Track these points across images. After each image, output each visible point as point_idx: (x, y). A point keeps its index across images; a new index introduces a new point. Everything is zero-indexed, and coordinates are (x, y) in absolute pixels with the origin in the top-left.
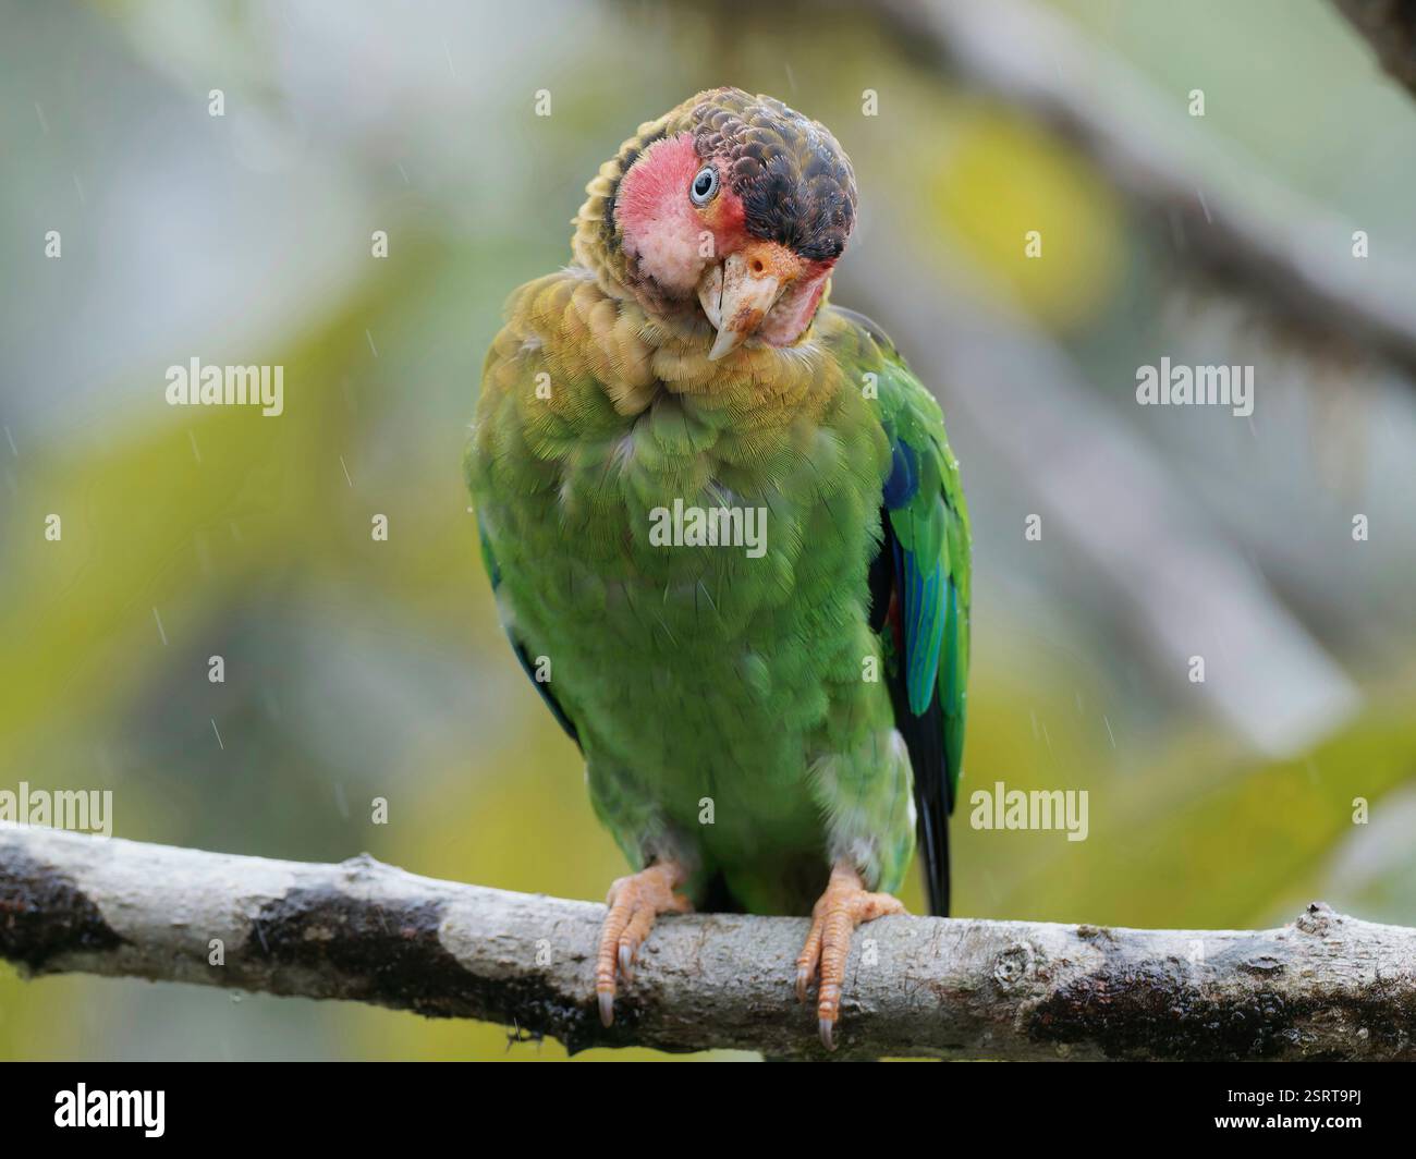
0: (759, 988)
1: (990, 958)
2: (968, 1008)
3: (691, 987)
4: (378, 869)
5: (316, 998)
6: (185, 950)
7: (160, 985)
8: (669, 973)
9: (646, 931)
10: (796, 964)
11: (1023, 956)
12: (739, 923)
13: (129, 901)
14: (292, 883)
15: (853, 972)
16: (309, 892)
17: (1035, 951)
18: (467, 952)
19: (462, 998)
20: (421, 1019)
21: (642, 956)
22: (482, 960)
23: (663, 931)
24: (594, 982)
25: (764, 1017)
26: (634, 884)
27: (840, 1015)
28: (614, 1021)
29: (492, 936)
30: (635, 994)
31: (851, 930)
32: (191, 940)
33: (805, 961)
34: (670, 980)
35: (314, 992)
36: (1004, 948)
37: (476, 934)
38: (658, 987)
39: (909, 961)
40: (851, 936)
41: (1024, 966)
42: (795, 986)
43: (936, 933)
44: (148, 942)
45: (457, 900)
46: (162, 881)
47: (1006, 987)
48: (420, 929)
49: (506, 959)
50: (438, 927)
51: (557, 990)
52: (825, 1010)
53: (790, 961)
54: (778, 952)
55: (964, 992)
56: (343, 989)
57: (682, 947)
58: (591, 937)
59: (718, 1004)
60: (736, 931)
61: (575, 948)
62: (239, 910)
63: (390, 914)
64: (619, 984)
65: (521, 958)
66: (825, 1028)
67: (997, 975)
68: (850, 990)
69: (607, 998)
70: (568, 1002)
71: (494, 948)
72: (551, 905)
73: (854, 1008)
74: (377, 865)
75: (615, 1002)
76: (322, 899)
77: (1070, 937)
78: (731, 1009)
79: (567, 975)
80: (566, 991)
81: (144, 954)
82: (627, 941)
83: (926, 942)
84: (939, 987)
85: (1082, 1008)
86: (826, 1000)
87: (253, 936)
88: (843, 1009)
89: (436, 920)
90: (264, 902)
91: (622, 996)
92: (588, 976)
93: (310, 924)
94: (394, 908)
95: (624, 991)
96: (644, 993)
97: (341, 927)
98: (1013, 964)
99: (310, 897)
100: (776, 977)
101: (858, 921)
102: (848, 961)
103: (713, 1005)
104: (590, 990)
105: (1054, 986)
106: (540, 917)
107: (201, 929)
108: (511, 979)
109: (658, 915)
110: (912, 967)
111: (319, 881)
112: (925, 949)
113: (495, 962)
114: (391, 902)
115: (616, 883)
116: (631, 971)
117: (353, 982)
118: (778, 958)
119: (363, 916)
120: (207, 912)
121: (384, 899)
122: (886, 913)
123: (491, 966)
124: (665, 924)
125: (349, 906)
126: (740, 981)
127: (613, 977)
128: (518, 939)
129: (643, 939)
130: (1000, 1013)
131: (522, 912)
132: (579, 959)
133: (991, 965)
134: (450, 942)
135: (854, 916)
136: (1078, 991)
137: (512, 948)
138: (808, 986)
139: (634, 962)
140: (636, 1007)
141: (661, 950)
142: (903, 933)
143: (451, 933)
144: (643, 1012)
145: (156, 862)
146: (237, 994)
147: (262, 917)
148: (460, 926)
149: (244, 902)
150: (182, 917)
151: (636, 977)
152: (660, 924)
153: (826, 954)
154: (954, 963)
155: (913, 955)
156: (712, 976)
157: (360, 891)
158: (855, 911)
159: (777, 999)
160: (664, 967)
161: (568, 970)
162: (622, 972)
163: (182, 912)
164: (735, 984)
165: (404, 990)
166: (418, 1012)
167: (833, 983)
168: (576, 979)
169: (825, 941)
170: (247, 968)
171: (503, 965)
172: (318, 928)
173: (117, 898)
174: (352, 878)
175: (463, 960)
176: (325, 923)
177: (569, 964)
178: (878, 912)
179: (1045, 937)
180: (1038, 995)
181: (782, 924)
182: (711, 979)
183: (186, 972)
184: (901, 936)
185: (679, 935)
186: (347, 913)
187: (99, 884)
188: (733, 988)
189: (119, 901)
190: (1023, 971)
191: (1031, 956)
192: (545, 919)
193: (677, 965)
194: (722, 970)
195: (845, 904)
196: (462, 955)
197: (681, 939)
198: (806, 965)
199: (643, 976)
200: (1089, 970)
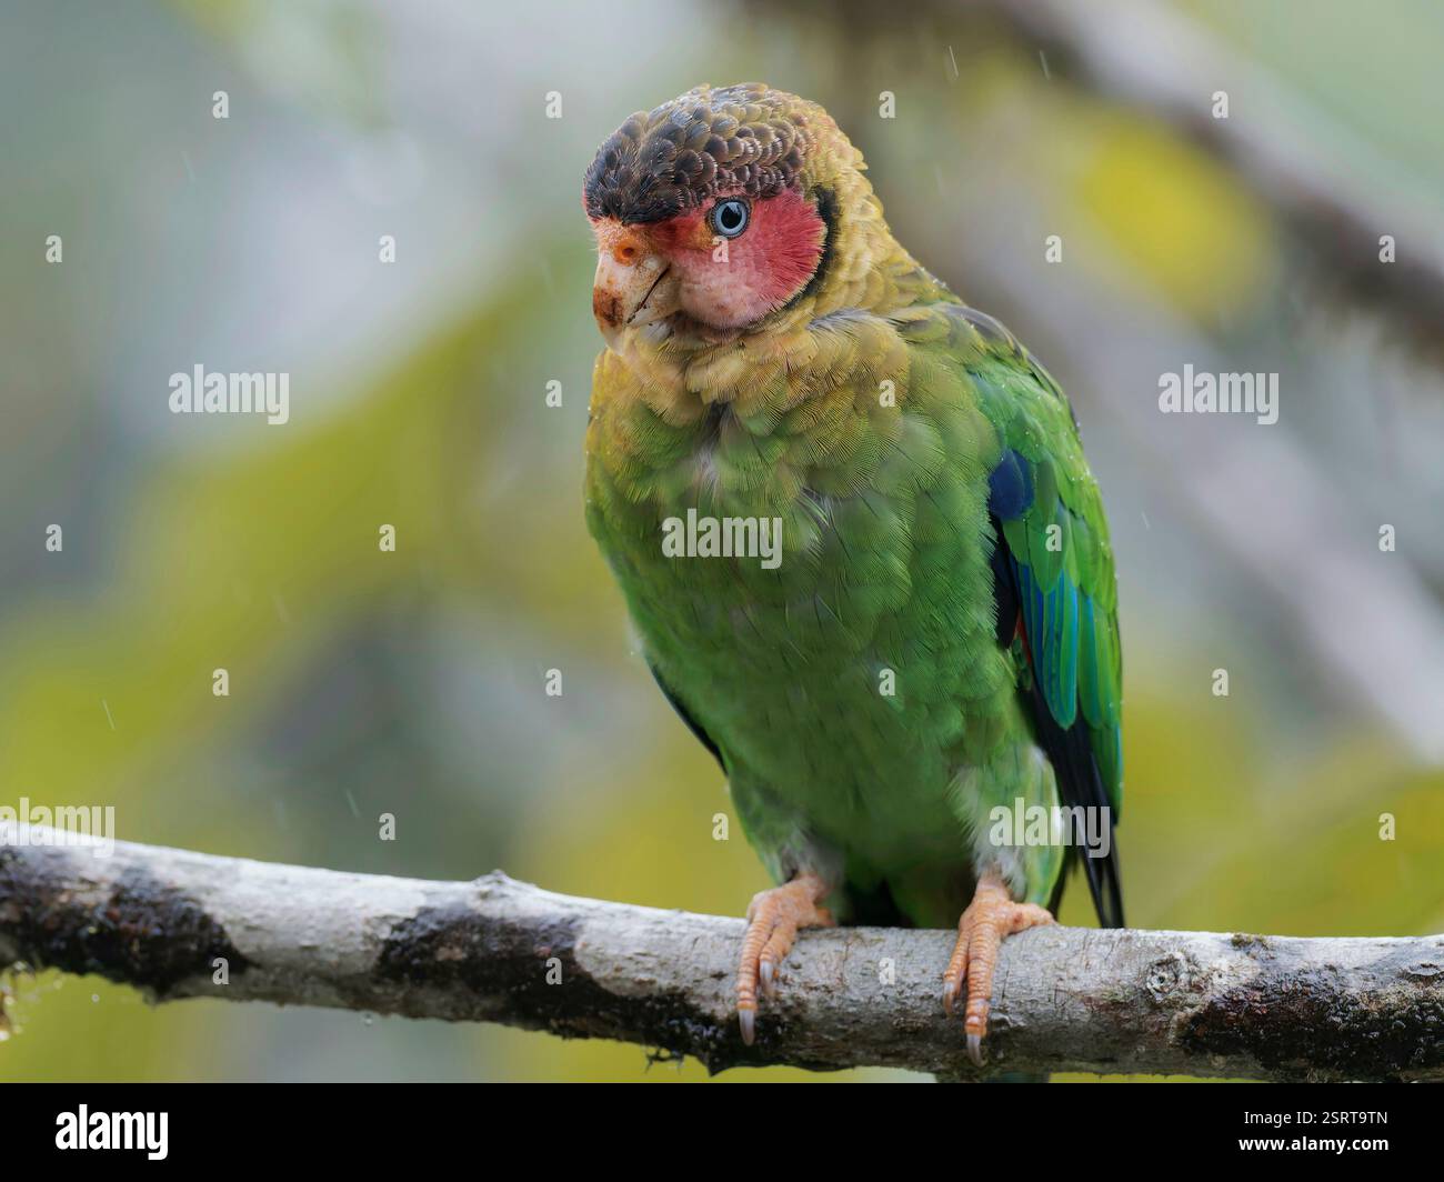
0: (904, 1003)
1: (1142, 967)
2: (1119, 1021)
3: (834, 1003)
4: (511, 886)
5: (450, 1020)
6: (314, 972)
7: (289, 1009)
8: (811, 989)
9: (788, 945)
10: (942, 978)
11: (1175, 967)
12: (882, 937)
13: (256, 922)
14: (422, 902)
15: (1001, 986)
16: (441, 911)
17: (1188, 960)
18: (605, 970)
19: (600, 1018)
20: (558, 1039)
21: (784, 971)
22: (619, 978)
23: (805, 946)
24: (734, 999)
25: (911, 1033)
26: (774, 898)
27: (988, 1030)
28: (756, 1039)
29: (629, 953)
30: (778, 1012)
31: (998, 942)
32: (320, 962)
33: (952, 975)
34: (813, 996)
35: (448, 1014)
36: (1156, 958)
37: (612, 951)
38: (801, 1004)
39: (1059, 973)
40: (998, 948)
41: (1176, 976)
42: (941, 1000)
43: (1086, 944)
44: (276, 965)
45: (594, 918)
46: (290, 902)
47: (1159, 998)
48: (555, 947)
49: (644, 976)
50: (573, 945)
51: (697, 1008)
52: (971, 1025)
53: (936, 975)
54: (923, 966)
55: (1116, 1004)
56: (477, 1010)
57: (825, 962)
58: (732, 953)
59: (862, 1020)
60: (880, 945)
61: (715, 965)
62: (369, 930)
63: (525, 932)
64: (761, 1000)
65: (659, 975)
66: (973, 1044)
67: (1149, 986)
68: (998, 1002)
69: (748, 1016)
70: (709, 1020)
71: (631, 966)
72: (689, 920)
73: (1003, 1022)
74: (510, 882)
75: (757, 1019)
76: (454, 918)
77: (1225, 946)
78: (877, 1025)
79: (708, 992)
80: (706, 1009)
81: (272, 977)
82: (768, 957)
83: (1076, 953)
84: (1090, 999)
85: (1237, 1018)
86: (973, 1014)
87: (384, 958)
88: (991, 1024)
89: (572, 938)
90: (394, 922)
91: (764, 1013)
92: (727, 993)
93: (442, 943)
94: (527, 926)
95: (766, 1009)
96: (787, 1010)
97: (473, 946)
98: (1165, 975)
99: (442, 916)
100: (922, 991)
101: (1005, 933)
102: (996, 974)
103: (857, 1021)
104: (730, 1008)
105: (1208, 997)
106: (679, 933)
107: (331, 951)
108: (649, 998)
109: (800, 930)
110: (1061, 979)
111: (451, 899)
112: (1075, 961)
113: (633, 980)
114: (524, 920)
115: (757, 897)
116: (772, 988)
117: (487, 1003)
118: (924, 972)
119: (496, 935)
120: (337, 933)
121: (516, 917)
122: (1034, 924)
123: (629, 985)
124: (805, 939)
125: (482, 925)
126: (886, 997)
127: (755, 993)
128: (657, 957)
129: (785, 954)
130: (1152, 1026)
131: (659, 928)
132: (719, 976)
133: (1143, 976)
134: (587, 960)
135: (1001, 927)
136: (1232, 1001)
137: (650, 965)
138: (955, 1000)
139: (776, 978)
140: (779, 1024)
141: (803, 966)
142: (1051, 944)
143: (588, 951)
144: (786, 1029)
145: (284, 882)
146: (368, 1016)
147: (392, 938)
148: (596, 943)
149: (375, 922)
150: (311, 938)
151: (777, 993)
152: (802, 939)
153: (974, 966)
154: (1105, 975)
155: (1062, 967)
156: (856, 991)
157: (493, 909)
158: (1002, 922)
159: (924, 1014)
160: (806, 983)
161: (708, 987)
162: (764, 988)
163: (310, 933)
164: (879, 999)
165: (540, 1010)
166: (555, 1033)
167: (981, 997)
168: (716, 997)
169: (972, 954)
170: (378, 990)
171: (641, 983)
172: (451, 948)
173: (244, 919)
174: (484, 896)
175: (600, 979)
176: (458, 942)
177: (709, 982)
178: (1026, 924)
179: (1198, 945)
180: (1192, 1006)
181: (926, 937)
182: (855, 995)
183: (315, 995)
184: (1050, 948)
185: (822, 950)
186: (481, 931)
187: (225, 906)
188: (878, 1004)
189: (246, 923)
190: (1176, 981)
191: (1185, 966)
192: (684, 935)
193: (820, 980)
194: (866, 985)
195: (992, 915)
196: (599, 974)
197: (823, 954)
198: (953, 978)
199: (785, 992)
200: (1244, 980)
